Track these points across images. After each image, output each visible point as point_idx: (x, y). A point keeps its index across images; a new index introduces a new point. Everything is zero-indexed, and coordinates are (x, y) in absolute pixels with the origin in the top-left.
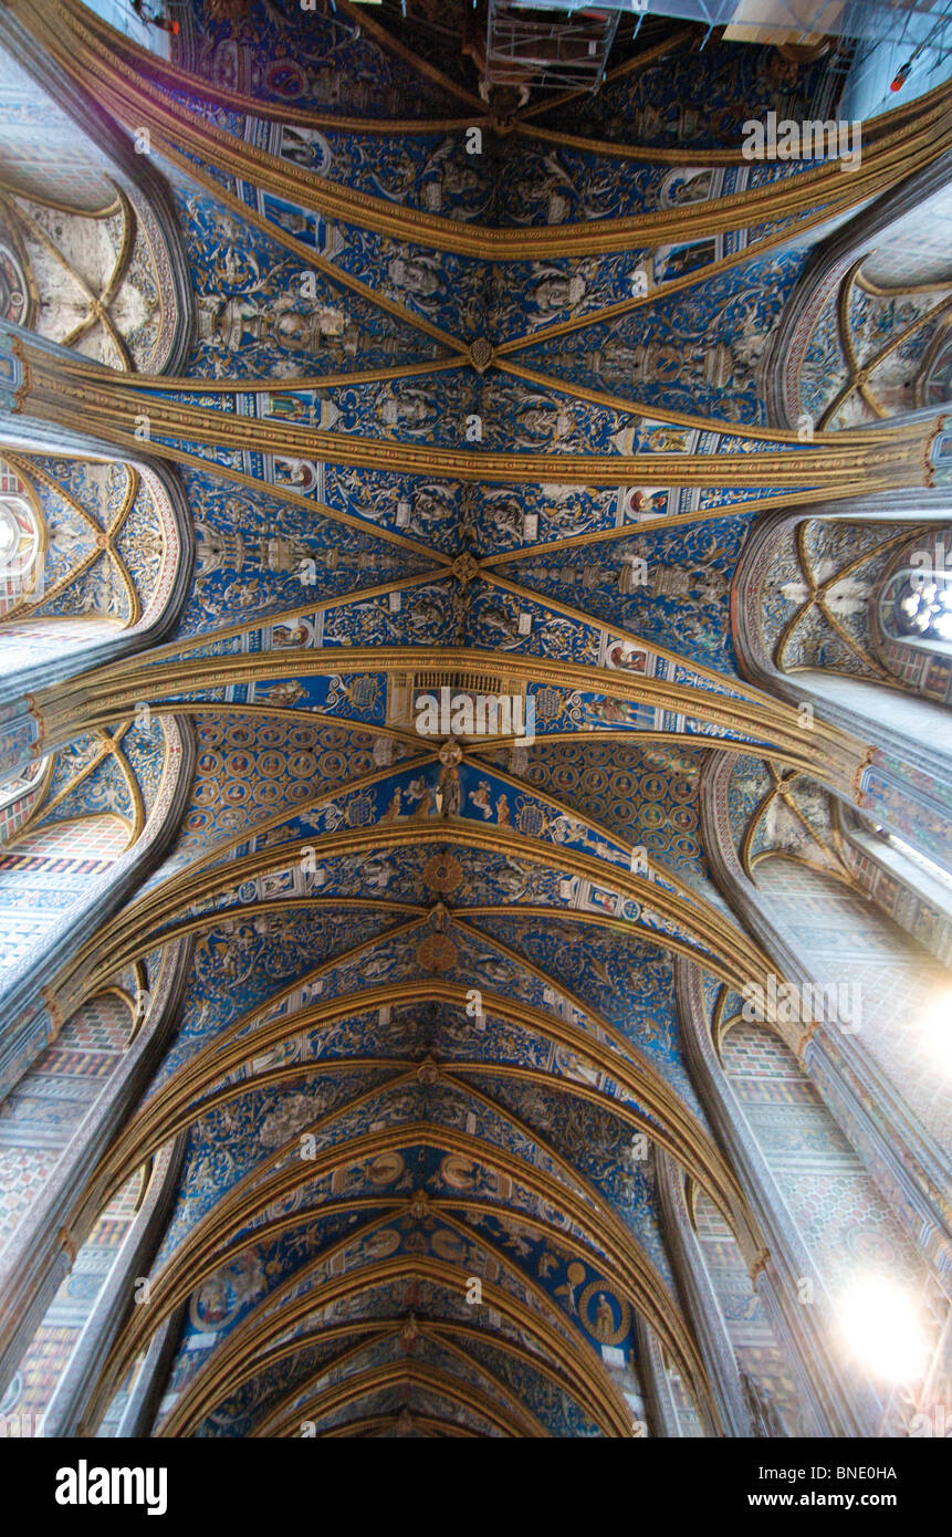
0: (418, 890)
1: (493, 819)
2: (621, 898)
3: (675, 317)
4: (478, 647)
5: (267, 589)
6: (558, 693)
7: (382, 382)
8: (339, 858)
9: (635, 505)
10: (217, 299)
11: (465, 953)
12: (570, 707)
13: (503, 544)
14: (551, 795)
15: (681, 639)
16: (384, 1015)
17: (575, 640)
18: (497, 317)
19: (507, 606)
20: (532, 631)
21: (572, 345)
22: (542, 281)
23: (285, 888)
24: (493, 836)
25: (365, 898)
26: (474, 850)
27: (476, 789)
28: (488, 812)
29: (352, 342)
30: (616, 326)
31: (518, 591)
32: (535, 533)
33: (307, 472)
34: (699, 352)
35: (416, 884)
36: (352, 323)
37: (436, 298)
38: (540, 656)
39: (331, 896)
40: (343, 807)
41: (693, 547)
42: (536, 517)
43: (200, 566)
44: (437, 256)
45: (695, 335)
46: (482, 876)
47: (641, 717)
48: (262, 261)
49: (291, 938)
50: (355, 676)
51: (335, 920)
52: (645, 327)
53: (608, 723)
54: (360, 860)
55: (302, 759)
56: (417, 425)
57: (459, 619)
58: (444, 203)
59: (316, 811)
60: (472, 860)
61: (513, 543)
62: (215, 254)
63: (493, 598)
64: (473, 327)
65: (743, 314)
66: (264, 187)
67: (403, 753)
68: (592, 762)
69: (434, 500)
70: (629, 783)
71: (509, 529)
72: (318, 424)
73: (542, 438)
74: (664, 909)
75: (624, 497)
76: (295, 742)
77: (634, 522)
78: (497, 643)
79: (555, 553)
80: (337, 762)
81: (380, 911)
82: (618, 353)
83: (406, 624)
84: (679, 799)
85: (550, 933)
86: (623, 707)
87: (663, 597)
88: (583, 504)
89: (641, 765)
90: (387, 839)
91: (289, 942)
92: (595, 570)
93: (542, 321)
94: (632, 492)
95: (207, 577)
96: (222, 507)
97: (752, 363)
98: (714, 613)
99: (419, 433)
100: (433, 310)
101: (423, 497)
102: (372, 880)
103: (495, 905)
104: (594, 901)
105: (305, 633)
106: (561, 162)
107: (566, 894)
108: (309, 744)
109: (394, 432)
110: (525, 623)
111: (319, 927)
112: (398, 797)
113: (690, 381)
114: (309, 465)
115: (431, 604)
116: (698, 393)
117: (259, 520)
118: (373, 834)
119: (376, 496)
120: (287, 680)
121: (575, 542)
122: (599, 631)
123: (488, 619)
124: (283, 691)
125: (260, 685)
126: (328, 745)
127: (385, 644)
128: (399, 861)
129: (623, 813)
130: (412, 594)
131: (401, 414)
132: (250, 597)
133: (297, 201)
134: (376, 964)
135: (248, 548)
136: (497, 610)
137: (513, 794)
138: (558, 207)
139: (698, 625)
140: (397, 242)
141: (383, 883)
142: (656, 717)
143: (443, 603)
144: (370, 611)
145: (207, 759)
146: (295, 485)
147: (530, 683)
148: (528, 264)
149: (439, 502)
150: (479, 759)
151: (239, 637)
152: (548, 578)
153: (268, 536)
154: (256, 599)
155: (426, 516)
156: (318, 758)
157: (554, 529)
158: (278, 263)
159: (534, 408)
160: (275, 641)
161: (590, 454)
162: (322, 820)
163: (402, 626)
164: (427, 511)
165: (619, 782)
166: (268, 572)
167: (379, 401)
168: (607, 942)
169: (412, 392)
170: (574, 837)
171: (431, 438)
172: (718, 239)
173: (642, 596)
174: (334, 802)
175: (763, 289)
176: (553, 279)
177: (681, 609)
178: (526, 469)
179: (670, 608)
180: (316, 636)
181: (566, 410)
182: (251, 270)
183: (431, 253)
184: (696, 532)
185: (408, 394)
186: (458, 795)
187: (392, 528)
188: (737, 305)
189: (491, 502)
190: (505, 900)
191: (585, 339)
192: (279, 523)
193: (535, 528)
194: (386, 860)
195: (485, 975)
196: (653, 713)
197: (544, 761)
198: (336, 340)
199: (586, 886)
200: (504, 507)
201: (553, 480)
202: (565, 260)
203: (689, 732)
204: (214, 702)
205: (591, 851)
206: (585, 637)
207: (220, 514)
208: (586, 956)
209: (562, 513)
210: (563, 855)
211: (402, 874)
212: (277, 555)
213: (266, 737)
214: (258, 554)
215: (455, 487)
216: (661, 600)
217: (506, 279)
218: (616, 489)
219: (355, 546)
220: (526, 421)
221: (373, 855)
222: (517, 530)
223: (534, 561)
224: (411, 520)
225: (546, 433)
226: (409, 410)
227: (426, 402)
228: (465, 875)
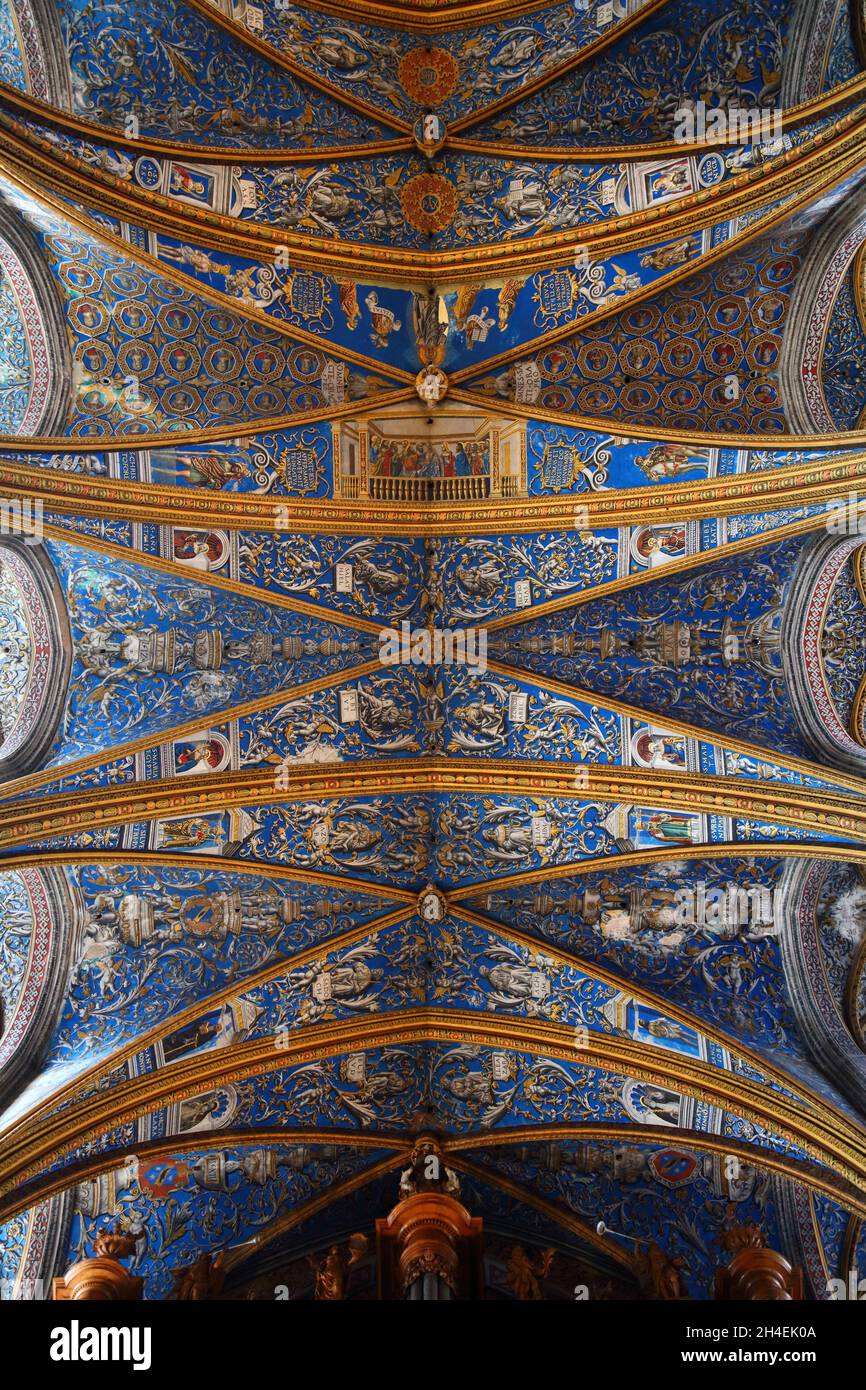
0: (463, 175)
1: (363, 292)
2: (165, 191)
3: (198, 971)
4: (406, 540)
5: (692, 599)
6: (289, 485)
7: (554, 865)
8: (584, 222)
9: (216, 752)
10: (751, 936)
11: (386, 79)
12: (271, 468)
13: (384, 681)
14: (283, 336)
15: (128, 579)
17: (274, 562)
18: (416, 947)
19: (372, 599)
20: (334, 570)
21: (321, 926)
22: (364, 992)
23: (658, 175)
24: (363, 267)
25: (540, 161)
26: (388, 243)
27: (391, 336)
28: (372, 306)
29: (591, 905)
30: (269, 953)
31: (357, 624)
32: (343, 699)
33: (644, 752)
34: (163, 933)
35: (468, 185)
36: (591, 925)
38: (319, 536)
39: (591, 162)
40: (580, 297)
41: (131, 701)
42: (344, 720)
43: (776, 621)
44: (493, 1006)
45: (171, 952)
46: (373, 203)
47: (171, 468)
48: (700, 983)
49: (646, 93)
50: (572, 490)
51: (583, 123)
52: (233, 955)
53: (216, 452)
54: (551, 220)
55: (639, 366)
56: (506, 817)
57: (434, 575)
58: (490, 1061)
59: (618, 292)
60: (389, 227)
61: (371, 683)
62: (753, 985)
63: (391, 608)
64: (445, 935)
65: (115, 982)
66: (698, 1063)
67: (500, 382)
68: (229, 390)
69: (479, 728)
70: (173, 362)
71: (378, 701)
72: (632, 810)
73: (347, 817)
74: (102, 183)
75: (231, 758)
76: (650, 389)
77: (217, 728)
78: (380, 548)
79: (314, 677)
80: (591, 364)
81: (516, 140)
82: (263, 923)
83: (506, 564)
84: (99, 345)
85: (263, 120)
86: (196, 477)
87: (161, 630)
88: (285, 742)
89: (159, 391)
90: (515, 253)
91: (648, 86)
92: (257, 657)
93: (361, 949)
95: (767, 609)
96: (749, 698)
97: (94, 927)
98: (90, 615)
99: (503, 809)
100: (495, 948)
101: (493, 732)
102: (532, 189)
103: (350, 160)
104: (205, 180)
105: (643, 546)
106: (357, 1115)
107: (247, 185)
108: (630, 388)
109: (536, 807)
110: (345, 580)
111: (605, 110)
112: (503, 316)
113: (168, 900)
114: (641, 762)
115: (474, 593)
116: (157, 887)
117: (702, 685)
118: (536, 260)
119: (554, 729)
120: (663, 481)
121: (288, 694)
122: (243, 580)
123: (395, 579)
124: (670, 465)
125: (700, 474)
126: (604, 388)
127: (534, 536)
128: (495, 219)
129: (177, 318)
130: (501, 606)
131: (526, 828)
132: (714, 587)
133: (661, 1052)
134: (519, 55)
135: (715, 649)
136: (384, 593)
137: (338, 334)
138: (355, 1070)
139: (109, 598)
140: (542, 1017)
141: (515, 185)
142: (150, 469)
143: (457, 594)
144: (557, 580)
145: (768, 359)
146: (660, 737)
147: (330, 497)
148: (384, 1008)
149: (472, 726)
150: (391, 380)
151: (730, 539)
152: (319, 641)
153: (691, 666)
154: (706, 586)
155: (489, 708)
156: (618, 368)
157: (318, 707)
158: (684, 984)
159: (359, 850)
160: (682, 534)
161: (282, 805)
162: (609, 278)
163: (511, 560)
164: (486, 714)
165: (188, 363)
166: (690, 622)
167: (556, 842)
168: (176, 113)
169: (515, 855)
170: (244, 277)
171: (487, 804)
172: (161, 1063)
173: (189, 630)
174: (593, 307)
175: (98, 1013)
176: (352, 995)
177: (135, 617)
178: (363, 778)
179: (149, 617)
180: (628, 541)
181: (320, 853)
182: (713, 973)
183: (501, 1006)
184: (131, 722)
185: (520, 852)
186: (416, 323)
187: (532, 691)
188: (125, 991)
189: (404, 733)
190: (335, 168)
191: (306, 935)
192: (678, 683)
193: (344, 705)
194: (513, 221)
195: (356, 46)
196: (155, 475)
197: (299, 384)
198: (610, 904)
199: (219, 202)
200: (387, 727)
201: (327, 768)
202: (341, 1018)
203: (102, 455)
204: (762, 449)
205: (218, 257)
206: (261, 570)
207: (751, 690)
208: (205, 87)
209: (310, 728)
210: (258, 248)
211: (489, 199)
212: (678, 643)
213: (689, 395)
214: (703, 643)
215: (452, 747)
216: (163, 625)
217: (408, 989)
218: (244, 767)
219: (579, 663)
220: (368, 834)
221: (534, 228)
222: (366, 700)
223: (340, 663)
224: (507, 702)
225: (342, 823)
226: (518, 834)
227: (496, 845)
228: (397, 203)
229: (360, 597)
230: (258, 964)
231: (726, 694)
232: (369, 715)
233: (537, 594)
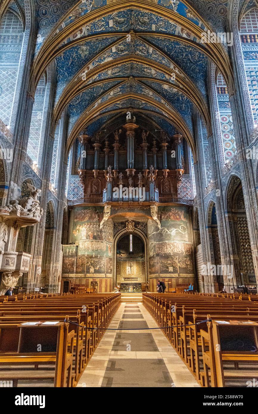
17: (95, 27)
19: (118, 26)
20: (108, 22)
22: (119, 92)
30: (102, 91)
44: (142, 94)
48: (178, 99)
50: (168, 8)
52: (95, 91)
56: (147, 68)
63: (122, 27)
64: (134, 83)
69: (142, 51)
78: (119, 13)
88: (101, 60)
93: (119, 87)
94: (90, 70)
100: (143, 87)
101: (145, 53)
106: (119, 107)
109: (152, 68)
110: (111, 24)
114: (174, 70)
115: (142, 23)
119: (158, 56)
123: (123, 20)
130: (148, 28)
136: (120, 24)
140: (151, 97)
144: (162, 28)
148: (123, 93)
155: (144, 48)
158: (175, 99)
159: (117, 73)
163: (152, 18)
164: (144, 49)
167: (156, 75)
169: (148, 74)
171: (143, 64)
176: (117, 93)
181: (110, 75)
182: (181, 97)
183: (144, 94)
188: (78, 99)
189: (126, 51)
193: (113, 49)
200: (122, 51)
201: (110, 61)
209: (106, 56)
215: (136, 53)
217: (127, 90)
218: (94, 68)
219: (165, 43)
220: (119, 70)
222: (117, 47)
223: (111, 40)
224: (148, 48)
225: (114, 69)
226: (149, 71)
227: (144, 72)
229: (115, 27)
230: (100, 93)
231: (195, 55)
232: (118, 50)
233: (157, 29)
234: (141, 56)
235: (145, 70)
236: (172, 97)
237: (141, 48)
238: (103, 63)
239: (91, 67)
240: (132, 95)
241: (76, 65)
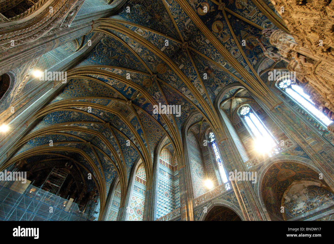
6: (100, 104)
11: (155, 65)
12: (99, 101)
16: (181, 67)
20: (100, 113)
22: (74, 146)
27: (129, 94)
28: (129, 89)
30: (65, 139)
35: (154, 86)
37: (91, 152)
46: (139, 79)
48: (109, 170)
50: (134, 127)
52: (60, 137)
54: (157, 101)
56: (103, 143)
60: (139, 83)
61: (97, 124)
63: (105, 118)
67: (137, 109)
78: (109, 113)
86: (86, 101)
93: (77, 143)
94: (70, 126)
102: (159, 95)
107: (121, 71)
114: (118, 154)
115: (116, 123)
119: (113, 142)
123: (108, 116)
126: (148, 119)
128: (153, 93)
134: (173, 79)
137: (121, 91)
140: (92, 160)
141: (158, 92)
144: (125, 132)
147: (106, 106)
153: (132, 147)
155: (109, 134)
158: (107, 169)
163: (123, 125)
167: (106, 150)
182: (111, 169)
183: (89, 155)
185: (101, 147)
186: (134, 94)
189: (98, 129)
193: (92, 124)
194: (154, 96)
195: (154, 59)
199: (114, 72)
200: (96, 128)
201: (85, 128)
209: (85, 125)
211: (154, 90)
215: (102, 133)
217: (80, 147)
219: (122, 138)
220: (85, 135)
221: (155, 99)
222: (95, 125)
223: (94, 120)
224: (111, 135)
225: (83, 133)
226: (102, 145)
228: (143, 81)
229: (102, 116)
230: (62, 140)
231: (132, 153)
233: (122, 131)
234: (104, 136)
235: (101, 144)
236: (106, 167)
237: (107, 133)
238: (80, 127)
239: (72, 125)
240: (81, 152)
241: (63, 119)
